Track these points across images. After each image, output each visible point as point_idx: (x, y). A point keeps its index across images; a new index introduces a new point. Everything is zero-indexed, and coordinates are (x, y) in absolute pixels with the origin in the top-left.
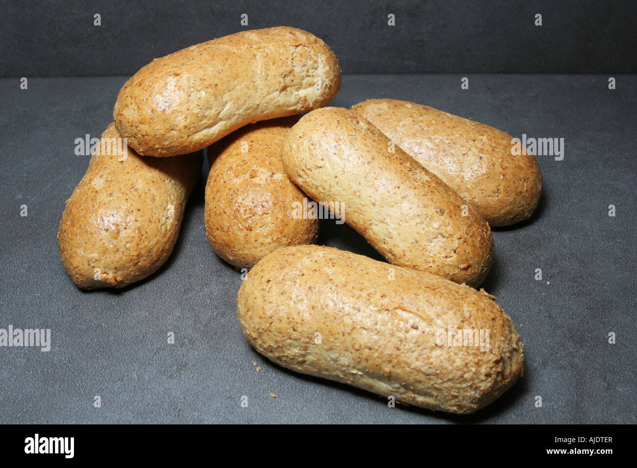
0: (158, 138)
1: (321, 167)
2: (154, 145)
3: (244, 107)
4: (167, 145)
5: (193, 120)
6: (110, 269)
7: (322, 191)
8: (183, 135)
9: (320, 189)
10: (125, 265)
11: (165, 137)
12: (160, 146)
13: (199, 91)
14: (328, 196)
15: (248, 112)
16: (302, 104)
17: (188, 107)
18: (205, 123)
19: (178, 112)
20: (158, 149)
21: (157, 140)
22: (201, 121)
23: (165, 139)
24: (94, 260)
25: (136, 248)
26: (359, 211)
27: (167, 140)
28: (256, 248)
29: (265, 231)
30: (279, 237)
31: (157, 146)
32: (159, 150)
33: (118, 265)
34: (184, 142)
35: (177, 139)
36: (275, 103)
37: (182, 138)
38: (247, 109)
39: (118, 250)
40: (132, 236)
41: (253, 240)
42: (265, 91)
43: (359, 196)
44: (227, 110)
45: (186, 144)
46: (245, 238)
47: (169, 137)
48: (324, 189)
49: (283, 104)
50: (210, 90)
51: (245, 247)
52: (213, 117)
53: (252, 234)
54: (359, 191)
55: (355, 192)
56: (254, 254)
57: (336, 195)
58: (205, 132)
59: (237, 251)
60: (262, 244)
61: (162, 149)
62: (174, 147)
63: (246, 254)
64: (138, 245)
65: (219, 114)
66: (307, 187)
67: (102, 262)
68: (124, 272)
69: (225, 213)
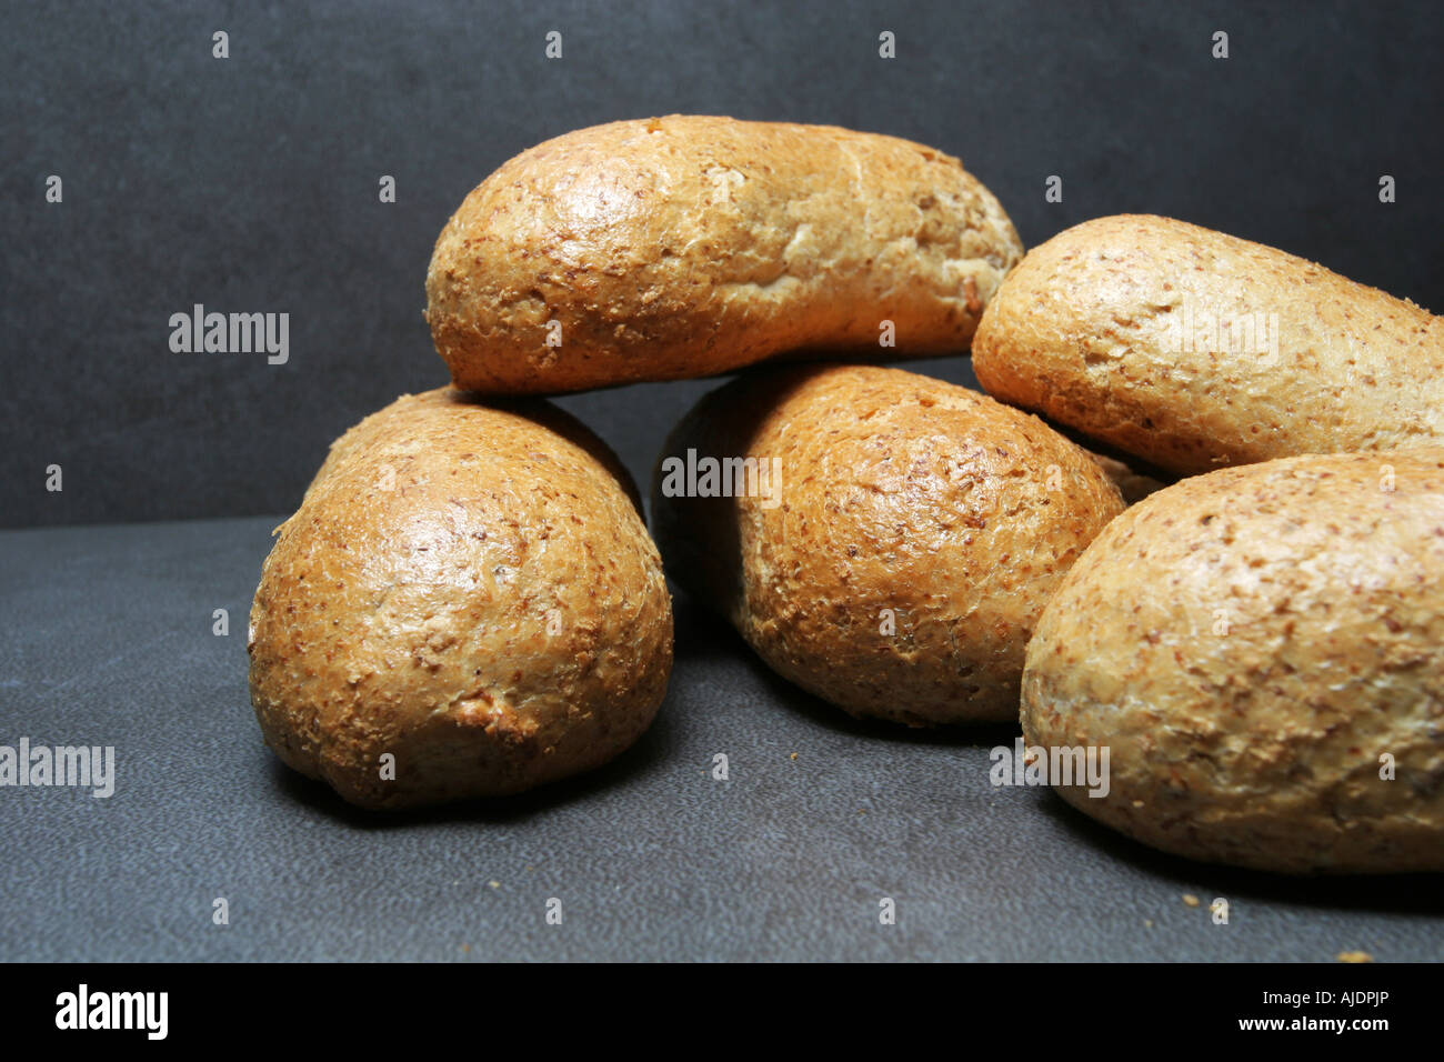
0: (622, 278)
1: (1167, 309)
2: (607, 306)
3: (840, 255)
4: (649, 305)
5: (723, 232)
6: (497, 680)
7: (1187, 379)
8: (698, 275)
9: (1178, 376)
10: (549, 670)
11: (643, 276)
12: (627, 311)
13: (728, 168)
14: (1208, 391)
15: (849, 275)
16: (967, 297)
17: (706, 197)
18: (751, 260)
19: (680, 204)
20: (617, 320)
21: (615, 287)
22: (744, 247)
23: (642, 284)
24: (437, 640)
25: (587, 605)
26: (1327, 414)
27: (647, 287)
28: (1007, 587)
29: (1030, 525)
30: (1073, 546)
31: (614, 311)
32: (622, 326)
33: (527, 664)
34: (698, 298)
35: (680, 285)
36: (910, 268)
37: (696, 283)
38: (845, 265)
39: (525, 604)
40: (571, 564)
41: (993, 560)
42: (883, 228)
43: (1317, 366)
44: (802, 244)
45: (704, 307)
46: (965, 555)
47: (655, 276)
48: (1195, 372)
49: (928, 278)
50: (752, 173)
51: (967, 586)
52: (772, 249)
53: (990, 538)
54: (1310, 353)
55: (1299, 357)
56: (1002, 610)
57: (1236, 381)
58: (752, 289)
59: (938, 611)
60: (1027, 569)
61: (630, 321)
62: (669, 314)
63: (974, 615)
64: (594, 595)
65: (784, 244)
66: (1129, 385)
67: (471, 649)
68: (544, 702)
69: (876, 490)
